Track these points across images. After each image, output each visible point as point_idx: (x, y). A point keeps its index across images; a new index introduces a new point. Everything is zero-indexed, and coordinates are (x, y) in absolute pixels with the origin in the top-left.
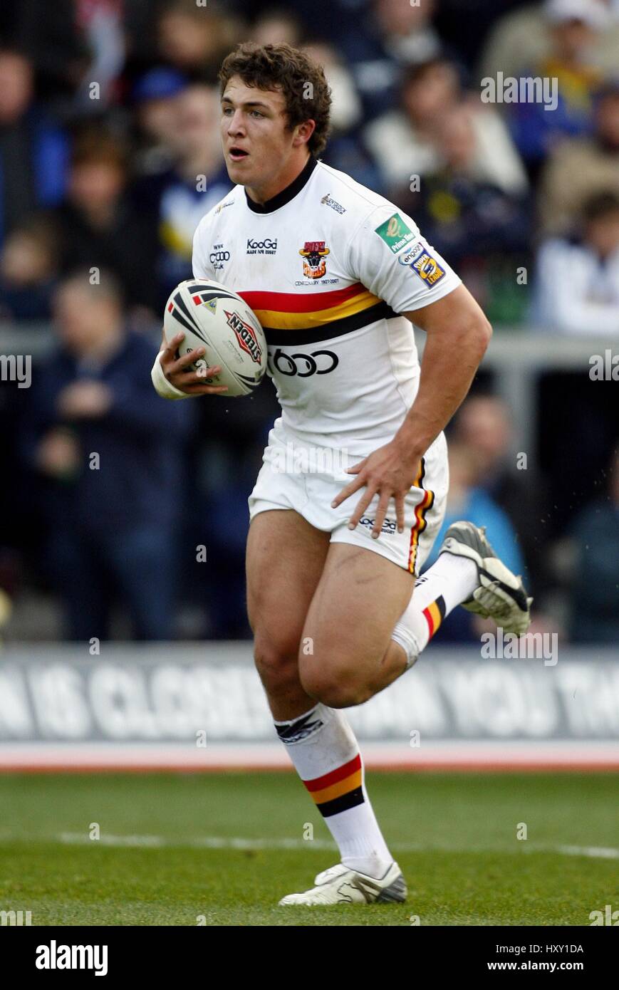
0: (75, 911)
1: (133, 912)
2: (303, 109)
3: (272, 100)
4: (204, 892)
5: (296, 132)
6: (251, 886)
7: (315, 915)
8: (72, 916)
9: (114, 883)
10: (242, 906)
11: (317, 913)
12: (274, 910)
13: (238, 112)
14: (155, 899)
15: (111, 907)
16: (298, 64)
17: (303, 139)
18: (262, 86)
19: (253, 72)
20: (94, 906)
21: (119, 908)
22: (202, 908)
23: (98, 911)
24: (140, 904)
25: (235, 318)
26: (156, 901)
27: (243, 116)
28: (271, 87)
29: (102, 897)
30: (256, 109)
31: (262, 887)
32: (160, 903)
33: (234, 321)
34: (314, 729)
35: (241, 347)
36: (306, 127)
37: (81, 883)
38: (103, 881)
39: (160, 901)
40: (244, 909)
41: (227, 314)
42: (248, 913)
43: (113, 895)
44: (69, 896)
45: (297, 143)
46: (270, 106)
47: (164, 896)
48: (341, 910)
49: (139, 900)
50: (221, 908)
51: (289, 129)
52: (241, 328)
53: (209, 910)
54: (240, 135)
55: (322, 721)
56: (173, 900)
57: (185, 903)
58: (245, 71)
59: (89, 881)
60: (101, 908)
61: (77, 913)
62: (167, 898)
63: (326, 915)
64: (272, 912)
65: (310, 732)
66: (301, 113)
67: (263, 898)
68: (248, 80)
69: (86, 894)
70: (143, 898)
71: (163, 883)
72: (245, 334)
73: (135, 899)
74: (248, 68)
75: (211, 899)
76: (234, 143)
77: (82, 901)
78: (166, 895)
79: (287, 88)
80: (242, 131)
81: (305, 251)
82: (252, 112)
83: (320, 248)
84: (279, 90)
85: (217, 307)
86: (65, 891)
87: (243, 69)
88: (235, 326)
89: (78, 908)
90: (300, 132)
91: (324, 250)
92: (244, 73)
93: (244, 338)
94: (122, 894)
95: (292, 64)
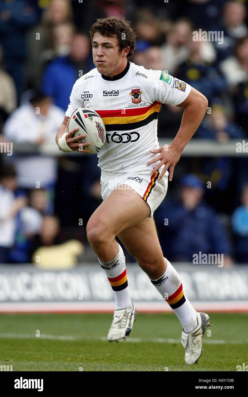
0: (107, 367)
1: (129, 367)
2: (125, 43)
3: (113, 41)
4: (157, 359)
5: (123, 52)
6: (175, 357)
7: (200, 368)
8: (106, 369)
9: (122, 356)
10: (172, 365)
11: (201, 368)
12: (184, 367)
13: (100, 47)
14: (138, 362)
15: (121, 366)
16: (121, 26)
17: (126, 54)
18: (109, 36)
19: (104, 31)
20: (114, 365)
21: (124, 366)
22: (156, 366)
23: (116, 367)
24: (132, 364)
25: (99, 125)
26: (138, 363)
27: (102, 48)
28: (112, 36)
29: (117, 362)
30: (107, 45)
31: (179, 358)
32: (140, 364)
33: (98, 126)
34: (166, 280)
35: (99, 136)
36: (126, 49)
37: (109, 356)
38: (118, 355)
39: (140, 363)
40: (173, 366)
41: (96, 123)
42: (174, 368)
43: (122, 361)
44: (105, 361)
45: (123, 56)
46: (113, 43)
47: (141, 361)
48: (210, 367)
49: (132, 363)
50: (163, 366)
51: (120, 51)
52: (100, 129)
53: (159, 367)
54: (102, 56)
55: (167, 276)
56: (145, 363)
57: (150, 364)
58: (101, 30)
59: (112, 356)
60: (117, 366)
61: (108, 368)
62: (143, 362)
63: (204, 369)
64: (183, 368)
65: (164, 282)
66: (125, 45)
67: (180, 362)
68: (103, 34)
69: (111, 361)
70: (133, 362)
71: (141, 356)
72: (101, 131)
73: (130, 363)
74: (102, 29)
75: (160, 363)
76: (99, 59)
77: (109, 363)
78: (142, 361)
79: (118, 36)
80: (102, 54)
81: (132, 93)
82: (105, 46)
83: (138, 92)
84: (115, 37)
85: (93, 120)
86: (103, 359)
87: (101, 29)
88: (98, 128)
89: (108, 366)
90: (124, 52)
91: (140, 92)
92: (101, 31)
93: (101, 133)
94: (125, 360)
95: (119, 26)
